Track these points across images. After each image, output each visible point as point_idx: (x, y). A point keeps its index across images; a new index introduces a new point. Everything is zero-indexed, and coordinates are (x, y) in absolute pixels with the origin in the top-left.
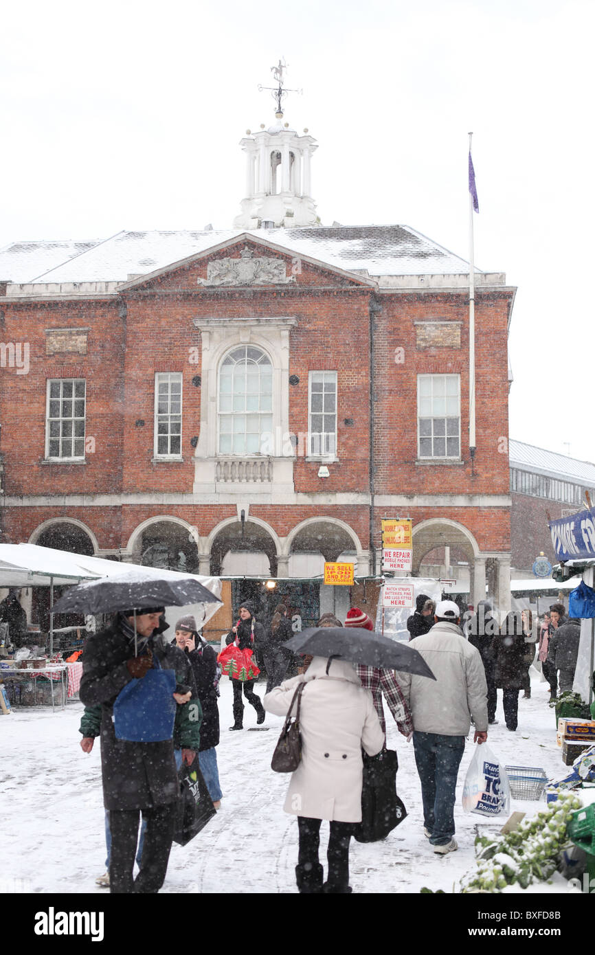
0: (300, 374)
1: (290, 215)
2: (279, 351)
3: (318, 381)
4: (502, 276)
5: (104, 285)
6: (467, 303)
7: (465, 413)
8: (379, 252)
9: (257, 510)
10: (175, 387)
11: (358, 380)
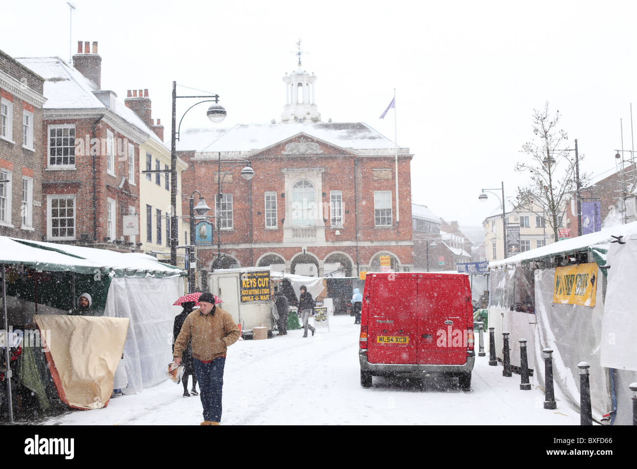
0: (327, 192)
1: (308, 114)
2: (318, 182)
3: (333, 194)
4: (408, 149)
5: (239, 153)
6: (394, 161)
7: (394, 207)
8: (354, 137)
9: (310, 249)
10: (274, 198)
11: (350, 194)
